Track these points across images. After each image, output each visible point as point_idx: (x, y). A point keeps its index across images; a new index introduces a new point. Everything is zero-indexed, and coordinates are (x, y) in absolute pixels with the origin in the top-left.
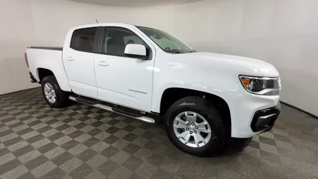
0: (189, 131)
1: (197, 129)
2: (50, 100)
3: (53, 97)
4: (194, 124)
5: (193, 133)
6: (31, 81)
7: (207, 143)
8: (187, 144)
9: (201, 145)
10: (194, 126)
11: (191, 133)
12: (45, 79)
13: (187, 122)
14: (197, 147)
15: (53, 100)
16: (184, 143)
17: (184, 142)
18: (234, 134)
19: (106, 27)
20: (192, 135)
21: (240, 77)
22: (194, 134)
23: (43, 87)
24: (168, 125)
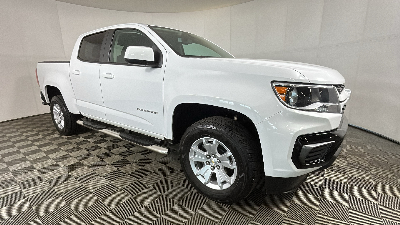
0: (210, 166)
1: (220, 162)
2: (59, 126)
3: (63, 122)
4: (215, 157)
5: (216, 168)
6: (43, 103)
7: (232, 184)
8: (207, 185)
9: (225, 187)
10: (216, 159)
11: (213, 168)
12: (54, 99)
13: (206, 154)
14: (220, 189)
15: (62, 126)
16: (204, 183)
17: (203, 181)
18: (269, 171)
19: (116, 30)
20: (214, 172)
21: (274, 85)
22: (216, 171)
23: (52, 109)
24: (183, 157)
